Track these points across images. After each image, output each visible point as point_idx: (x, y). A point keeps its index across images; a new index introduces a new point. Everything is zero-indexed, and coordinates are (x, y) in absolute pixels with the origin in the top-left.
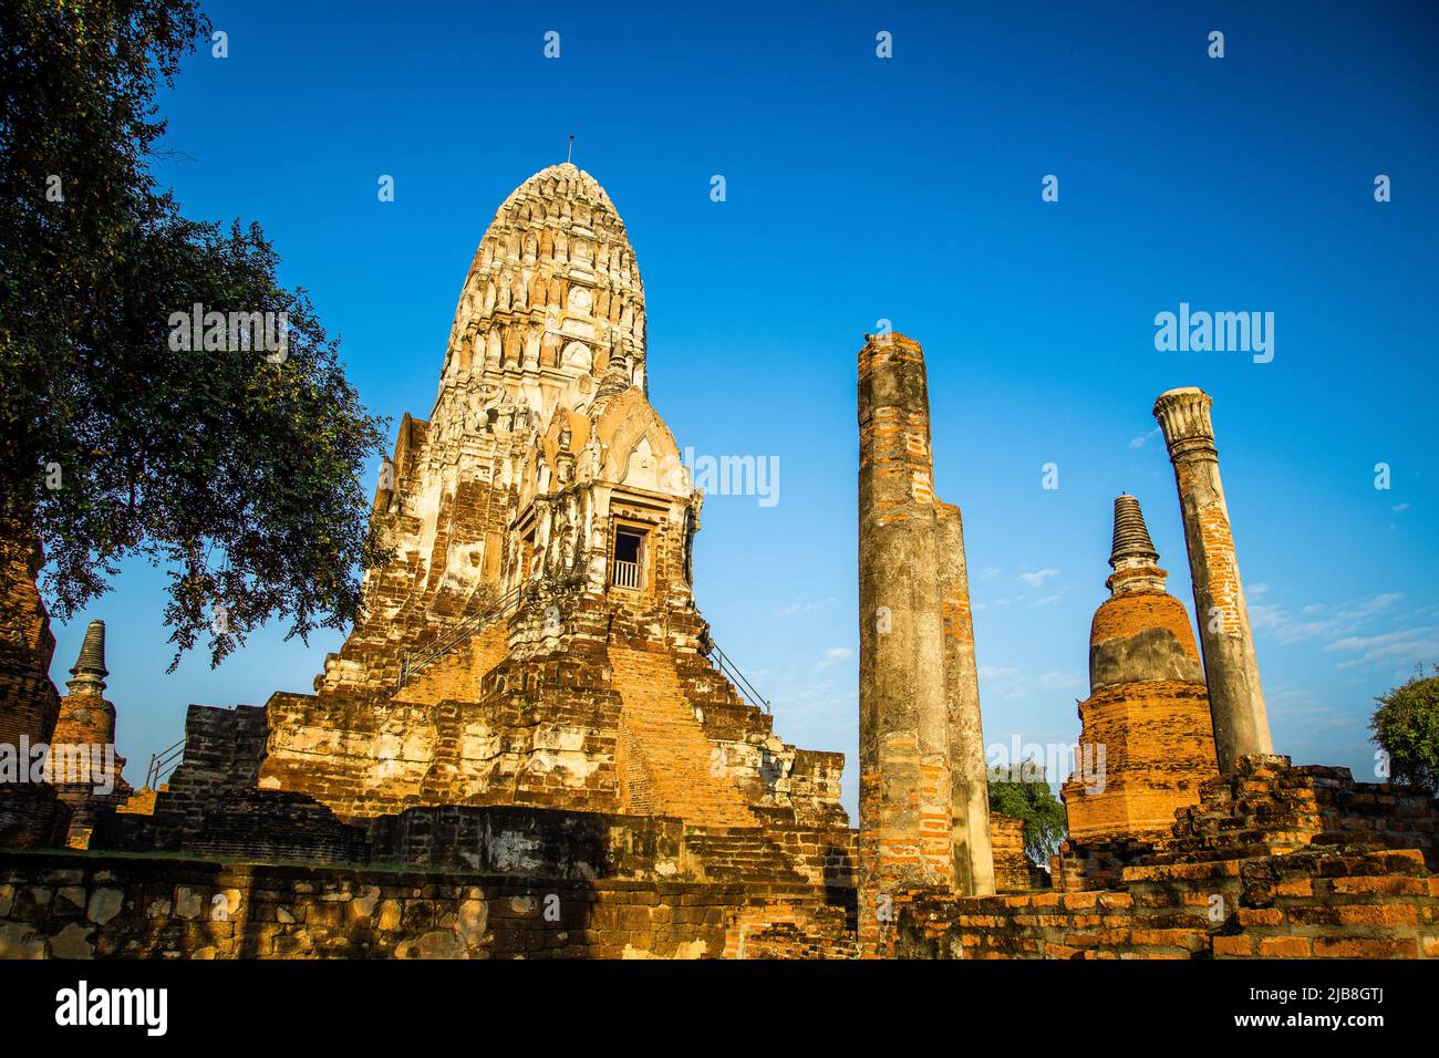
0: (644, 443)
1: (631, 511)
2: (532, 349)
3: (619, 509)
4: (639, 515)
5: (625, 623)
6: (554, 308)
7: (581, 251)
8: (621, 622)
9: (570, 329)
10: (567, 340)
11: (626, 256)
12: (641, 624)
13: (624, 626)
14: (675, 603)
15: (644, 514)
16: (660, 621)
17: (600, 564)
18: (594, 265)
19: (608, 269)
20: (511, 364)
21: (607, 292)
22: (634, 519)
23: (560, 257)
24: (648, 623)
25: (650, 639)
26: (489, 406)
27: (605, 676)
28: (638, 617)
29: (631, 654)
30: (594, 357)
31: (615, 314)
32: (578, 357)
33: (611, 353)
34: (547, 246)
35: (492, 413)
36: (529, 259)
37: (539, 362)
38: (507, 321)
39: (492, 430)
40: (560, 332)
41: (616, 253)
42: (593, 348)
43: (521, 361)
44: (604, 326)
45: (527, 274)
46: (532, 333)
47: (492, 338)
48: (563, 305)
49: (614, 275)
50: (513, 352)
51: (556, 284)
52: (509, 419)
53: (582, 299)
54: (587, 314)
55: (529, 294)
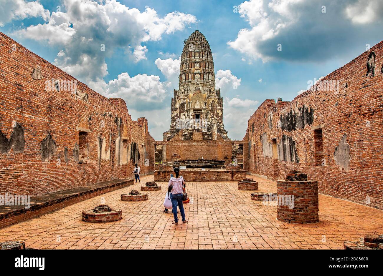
1: (197, 112)
2: (190, 77)
3: (195, 112)
6: (193, 68)
7: (197, 55)
9: (196, 72)
10: (196, 74)
11: (206, 52)
15: (199, 112)
18: (199, 57)
19: (202, 57)
20: (187, 80)
21: (202, 63)
23: (193, 58)
26: (184, 89)
27: (192, 137)
29: (197, 133)
30: (200, 76)
31: (204, 66)
32: (197, 77)
33: (204, 74)
34: (191, 56)
35: (185, 90)
36: (188, 58)
37: (191, 79)
38: (186, 72)
39: (185, 93)
40: (194, 73)
41: (204, 52)
42: (200, 74)
43: (188, 79)
44: (202, 69)
45: (188, 62)
46: (190, 74)
47: (184, 75)
48: (194, 67)
49: (204, 58)
50: (187, 78)
51: (193, 63)
52: (187, 91)
53: (197, 65)
54: (199, 68)
55: (189, 65)
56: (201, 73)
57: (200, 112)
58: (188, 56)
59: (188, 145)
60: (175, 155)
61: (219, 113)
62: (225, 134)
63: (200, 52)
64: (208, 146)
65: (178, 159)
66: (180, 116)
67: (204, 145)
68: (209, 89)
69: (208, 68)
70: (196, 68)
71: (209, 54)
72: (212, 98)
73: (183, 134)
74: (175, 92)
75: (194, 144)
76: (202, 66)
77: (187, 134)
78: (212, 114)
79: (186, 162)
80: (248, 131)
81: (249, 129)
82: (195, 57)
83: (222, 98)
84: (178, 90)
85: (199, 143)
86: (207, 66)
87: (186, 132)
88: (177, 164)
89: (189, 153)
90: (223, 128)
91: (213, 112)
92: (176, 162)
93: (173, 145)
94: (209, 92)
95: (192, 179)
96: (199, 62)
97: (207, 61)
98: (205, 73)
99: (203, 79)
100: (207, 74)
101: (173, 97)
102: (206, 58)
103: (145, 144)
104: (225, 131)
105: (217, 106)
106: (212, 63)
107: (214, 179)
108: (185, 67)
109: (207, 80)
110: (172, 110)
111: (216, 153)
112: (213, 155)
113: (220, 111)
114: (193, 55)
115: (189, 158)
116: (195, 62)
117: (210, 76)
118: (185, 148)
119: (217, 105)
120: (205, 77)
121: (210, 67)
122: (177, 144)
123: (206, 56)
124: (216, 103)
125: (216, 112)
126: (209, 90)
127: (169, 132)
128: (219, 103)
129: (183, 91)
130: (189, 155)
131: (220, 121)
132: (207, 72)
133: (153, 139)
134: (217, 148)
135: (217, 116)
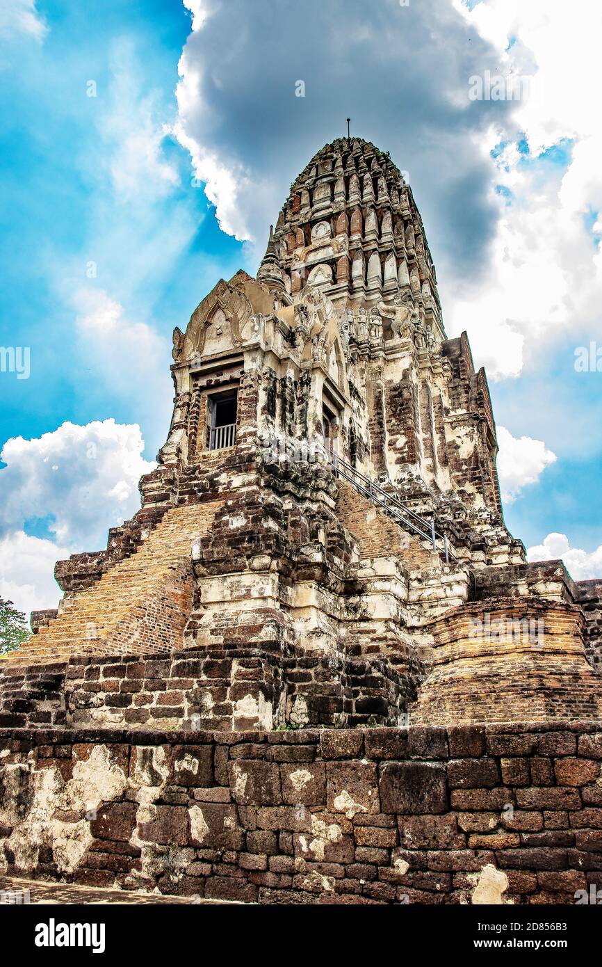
0: (219, 314)
3: (203, 382)
4: (222, 379)
5: (196, 482)
6: (300, 251)
7: (321, 193)
8: (193, 482)
9: (314, 258)
12: (211, 480)
13: (196, 485)
15: (226, 376)
16: (228, 469)
18: (332, 200)
19: (347, 197)
21: (342, 216)
22: (218, 384)
23: (305, 209)
24: (217, 475)
25: (220, 490)
30: (334, 269)
31: (356, 227)
32: (320, 276)
33: (351, 260)
34: (296, 209)
36: (287, 225)
40: (304, 266)
41: (356, 180)
42: (333, 262)
44: (343, 241)
48: (307, 243)
49: (354, 197)
51: (301, 231)
53: (321, 230)
54: (327, 239)
56: (337, 256)
61: (458, 442)
63: (336, 179)
68: (384, 319)
69: (380, 234)
70: (316, 243)
72: (398, 356)
76: (342, 229)
78: (401, 441)
82: (311, 205)
86: (369, 227)
94: (381, 333)
96: (328, 218)
97: (373, 206)
98: (357, 252)
99: (351, 281)
100: (375, 258)
102: (368, 197)
109: (373, 283)
113: (462, 431)
114: (305, 201)
117: (390, 263)
119: (446, 402)
120: (358, 272)
121: (386, 229)
124: (435, 392)
125: (443, 438)
126: (379, 323)
128: (459, 394)
131: (469, 488)
132: (375, 248)
135: (451, 462)
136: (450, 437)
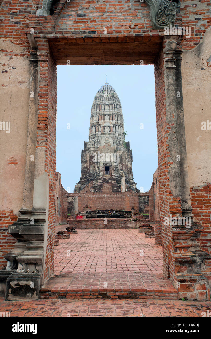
1: (106, 164)
2: (100, 130)
3: (104, 164)
5: (106, 180)
6: (102, 121)
7: (107, 107)
9: (106, 124)
10: (105, 127)
11: (116, 105)
14: (113, 177)
15: (108, 164)
16: (111, 179)
17: (102, 173)
18: (109, 110)
21: (111, 115)
23: (103, 110)
26: (94, 141)
27: (102, 189)
28: (108, 179)
29: (107, 185)
30: (110, 128)
31: (114, 119)
32: (107, 129)
33: (113, 127)
34: (101, 108)
35: (94, 143)
36: (98, 111)
37: (101, 132)
38: (95, 124)
39: (95, 145)
40: (104, 126)
41: (113, 105)
42: (109, 127)
43: (98, 132)
44: (111, 122)
45: (98, 115)
46: (99, 127)
47: (94, 127)
48: (104, 120)
49: (113, 110)
50: (97, 130)
51: (102, 116)
52: (97, 143)
53: (107, 118)
54: (108, 120)
55: (99, 118)
56: (111, 126)
57: (110, 164)
58: (98, 109)
59: (98, 197)
60: (87, 206)
62: (134, 186)
63: (110, 105)
64: (117, 197)
65: (89, 209)
66: (90, 168)
67: (113, 197)
69: (118, 121)
70: (106, 121)
71: (118, 106)
72: (121, 150)
73: (93, 186)
74: (85, 144)
75: (104, 196)
76: (111, 118)
77: (97, 186)
78: (121, 166)
79: (97, 212)
80: (153, 184)
81: (154, 182)
82: (104, 110)
83: (131, 150)
84: (88, 142)
85: (108, 195)
86: (116, 119)
87: (96, 184)
88: (88, 214)
89: (99, 205)
90: (133, 180)
91: (122, 164)
92: (87, 212)
93: (84, 197)
94: (118, 145)
95: (102, 227)
96: (108, 115)
97: (117, 114)
98: (115, 125)
99: (113, 132)
100: (117, 127)
101: (83, 149)
102: (116, 111)
103: (59, 196)
104: (135, 183)
105: (126, 159)
106: (121, 116)
107: (121, 226)
108: (95, 119)
109: (117, 133)
110: (82, 162)
111: (124, 204)
112: (121, 206)
113: (129, 163)
114: (103, 108)
115: (99, 208)
116: (105, 115)
117: (120, 128)
118: (96, 199)
119: (126, 157)
120: (114, 130)
121: (119, 120)
122: (88, 196)
123: (116, 109)
124: (125, 155)
126: (118, 142)
127: (79, 183)
128: (129, 155)
129: (93, 143)
130: (99, 206)
131: (129, 173)
132: (117, 124)
133: (66, 192)
134: (124, 199)
135: (127, 168)
136: (127, 164)
